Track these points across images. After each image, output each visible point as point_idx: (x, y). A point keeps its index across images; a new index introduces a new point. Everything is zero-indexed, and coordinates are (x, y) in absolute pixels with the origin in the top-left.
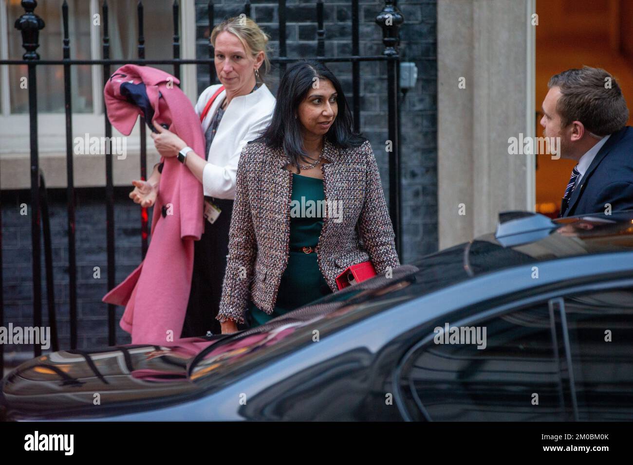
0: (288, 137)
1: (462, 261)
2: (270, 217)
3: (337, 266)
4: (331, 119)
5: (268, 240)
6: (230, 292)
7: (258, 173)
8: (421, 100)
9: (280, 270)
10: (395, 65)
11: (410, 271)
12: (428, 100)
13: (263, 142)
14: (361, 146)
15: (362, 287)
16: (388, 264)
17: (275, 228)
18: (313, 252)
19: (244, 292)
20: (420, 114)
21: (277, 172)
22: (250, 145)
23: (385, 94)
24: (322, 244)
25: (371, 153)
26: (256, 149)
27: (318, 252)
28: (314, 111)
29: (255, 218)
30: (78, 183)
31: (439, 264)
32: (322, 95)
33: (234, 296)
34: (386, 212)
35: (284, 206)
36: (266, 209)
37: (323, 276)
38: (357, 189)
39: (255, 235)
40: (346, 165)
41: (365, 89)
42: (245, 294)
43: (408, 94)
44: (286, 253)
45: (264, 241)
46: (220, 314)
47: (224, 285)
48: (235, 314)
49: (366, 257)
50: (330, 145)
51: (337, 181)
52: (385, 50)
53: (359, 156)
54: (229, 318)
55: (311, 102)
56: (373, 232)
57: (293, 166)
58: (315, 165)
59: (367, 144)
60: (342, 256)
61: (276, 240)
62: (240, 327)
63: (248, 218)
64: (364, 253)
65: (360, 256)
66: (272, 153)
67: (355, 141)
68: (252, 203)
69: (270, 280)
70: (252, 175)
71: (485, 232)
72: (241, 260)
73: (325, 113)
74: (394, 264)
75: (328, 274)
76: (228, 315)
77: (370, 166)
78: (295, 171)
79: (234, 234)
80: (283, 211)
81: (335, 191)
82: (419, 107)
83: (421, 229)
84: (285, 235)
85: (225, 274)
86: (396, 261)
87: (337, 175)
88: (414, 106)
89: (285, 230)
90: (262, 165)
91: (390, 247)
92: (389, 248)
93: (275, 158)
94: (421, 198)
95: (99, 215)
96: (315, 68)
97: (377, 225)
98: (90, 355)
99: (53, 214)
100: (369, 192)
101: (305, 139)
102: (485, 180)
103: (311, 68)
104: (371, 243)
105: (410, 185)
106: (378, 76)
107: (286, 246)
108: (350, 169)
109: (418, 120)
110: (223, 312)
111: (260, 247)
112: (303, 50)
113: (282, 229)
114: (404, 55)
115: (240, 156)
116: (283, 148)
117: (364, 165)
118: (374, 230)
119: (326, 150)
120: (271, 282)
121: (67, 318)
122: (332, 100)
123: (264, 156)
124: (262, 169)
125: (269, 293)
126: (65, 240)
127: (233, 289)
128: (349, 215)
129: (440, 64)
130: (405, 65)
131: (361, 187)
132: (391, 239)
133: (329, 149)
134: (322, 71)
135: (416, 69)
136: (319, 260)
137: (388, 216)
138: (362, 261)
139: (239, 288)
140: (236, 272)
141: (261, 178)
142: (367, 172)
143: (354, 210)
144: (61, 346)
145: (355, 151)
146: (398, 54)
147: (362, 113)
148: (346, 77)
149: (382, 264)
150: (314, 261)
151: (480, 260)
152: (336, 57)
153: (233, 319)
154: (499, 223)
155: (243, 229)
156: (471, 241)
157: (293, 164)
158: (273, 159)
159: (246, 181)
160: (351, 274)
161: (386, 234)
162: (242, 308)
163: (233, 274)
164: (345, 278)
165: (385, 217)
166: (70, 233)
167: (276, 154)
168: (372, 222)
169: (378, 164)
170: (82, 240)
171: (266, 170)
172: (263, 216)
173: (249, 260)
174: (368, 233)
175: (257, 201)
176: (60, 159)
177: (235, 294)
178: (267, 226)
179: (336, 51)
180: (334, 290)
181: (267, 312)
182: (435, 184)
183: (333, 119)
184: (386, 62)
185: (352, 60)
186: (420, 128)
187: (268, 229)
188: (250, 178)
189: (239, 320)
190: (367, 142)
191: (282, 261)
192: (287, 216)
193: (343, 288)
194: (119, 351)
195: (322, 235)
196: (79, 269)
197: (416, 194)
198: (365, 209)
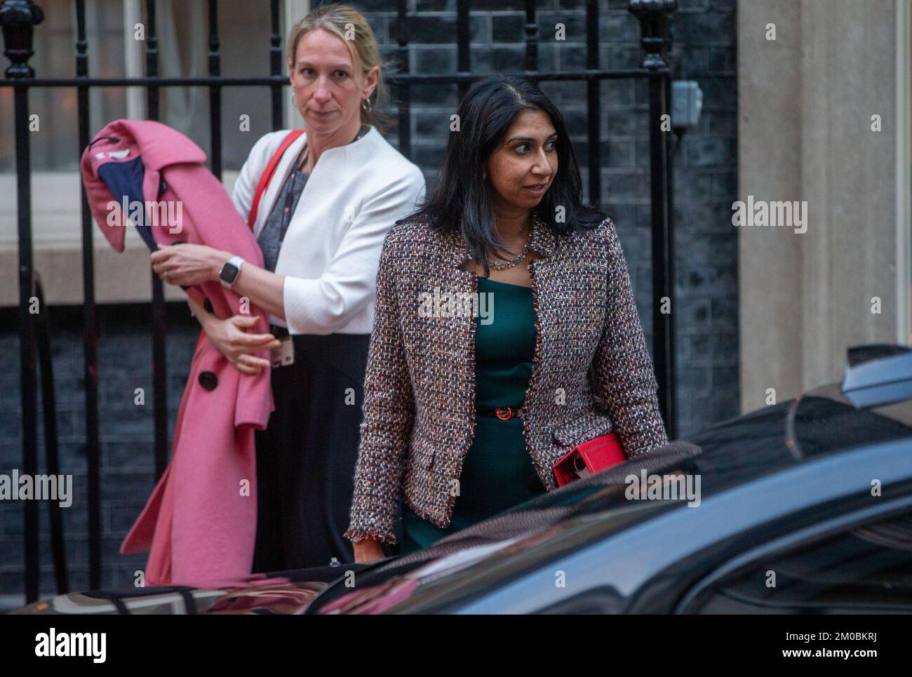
0: (470, 213)
1: (782, 433)
2: (439, 355)
3: (558, 444)
4: (547, 180)
5: (436, 396)
6: (369, 489)
7: (415, 277)
8: (709, 148)
9: (461, 449)
10: (663, 86)
11: (687, 453)
12: (721, 146)
13: (423, 222)
14: (597, 228)
15: (604, 481)
16: (647, 437)
17: (448, 374)
18: (515, 416)
19: (393, 487)
20: (708, 171)
21: (450, 275)
22: (400, 227)
23: (645, 138)
24: (531, 404)
25: (616, 240)
26: (411, 234)
27: (525, 417)
28: (516, 167)
29: (411, 357)
30: (103, 295)
31: (742, 438)
32: (532, 137)
33: (377, 496)
34: (643, 344)
35: (463, 336)
36: (431, 340)
37: (532, 460)
38: (591, 305)
39: (410, 386)
40: (572, 261)
41: (610, 128)
42: (395, 491)
43: (687, 137)
44: (471, 419)
45: (428, 397)
46: (352, 527)
47: (356, 476)
48: (380, 528)
49: (607, 426)
50: (543, 225)
51: (557, 291)
52: (644, 60)
53: (595, 246)
54: (370, 536)
55: (513, 149)
56: (621, 380)
57: (478, 264)
58: (516, 263)
59: (609, 224)
60: (565, 424)
61: (451, 395)
62: (390, 550)
63: (398, 355)
64: (603, 419)
65: (596, 423)
66: (441, 241)
67: (586, 219)
68: (405, 330)
69: (443, 466)
70: (406, 280)
71: (823, 382)
72: (387, 431)
73: (536, 170)
74: (657, 437)
75: (541, 456)
76: (367, 529)
77: (614, 264)
78: (480, 273)
79: (373, 386)
80: (463, 344)
81: (553, 308)
82: (705, 160)
83: (709, 375)
84: (467, 386)
85: (357, 456)
86: (660, 432)
87: (557, 279)
88: (696, 157)
89: (467, 378)
90: (424, 262)
91: (651, 407)
92: (648, 408)
93: (447, 250)
94: (709, 321)
95: (140, 351)
96: (519, 90)
97: (627, 368)
98: (124, 600)
99: (58, 351)
100: (613, 309)
101: (499, 215)
102: (823, 290)
103: (511, 89)
104: (616, 399)
105: (690, 298)
106: (632, 105)
107: (470, 405)
108: (579, 269)
109: (704, 183)
110: (358, 524)
111: (420, 408)
112: (500, 60)
113: (461, 377)
114: (679, 68)
115: (382, 247)
116: (460, 232)
117: (603, 263)
118: (622, 377)
119: (537, 235)
120: (444, 471)
121: (83, 535)
122: (549, 146)
123: (426, 246)
124: (423, 269)
125: (441, 490)
126: (81, 397)
127: (374, 482)
128: (577, 351)
129: (743, 84)
130: (679, 85)
131: (598, 302)
132: (651, 392)
133: (542, 233)
134: (531, 95)
135: (699, 93)
136: (527, 432)
137: (646, 352)
138: (600, 434)
139: (385, 482)
140: (379, 453)
141: (422, 286)
142: (609, 274)
143: (587, 342)
144: (73, 585)
145: (588, 238)
146: (667, 66)
147: (605, 171)
148: (576, 107)
149: (635, 437)
150: (517, 433)
151: (815, 430)
152: (558, 72)
153: (377, 537)
154: (848, 365)
155: (390, 377)
156: (798, 397)
157: (477, 260)
158: (442, 251)
159: (395, 290)
160: (579, 459)
161: (643, 385)
162: (392, 516)
163: (374, 457)
164: (570, 466)
165: (641, 354)
166: (89, 385)
167: (448, 242)
168: (618, 363)
169: (626, 260)
170: (110, 397)
171: (430, 270)
172: (427, 352)
173: (402, 431)
174: (612, 382)
175: (414, 326)
176: (70, 254)
177: (378, 492)
178: (432, 370)
179: (558, 62)
180: (549, 486)
181: (438, 523)
182: (734, 297)
183: (550, 180)
184: (646, 80)
185: (587, 77)
186: (706, 198)
187: (435, 376)
188: (401, 286)
189: (387, 537)
190: (608, 220)
191: (464, 433)
192: (469, 353)
193: (565, 482)
194: (174, 594)
195: (531, 387)
196: (105, 448)
197: (701, 314)
198: (606, 340)
